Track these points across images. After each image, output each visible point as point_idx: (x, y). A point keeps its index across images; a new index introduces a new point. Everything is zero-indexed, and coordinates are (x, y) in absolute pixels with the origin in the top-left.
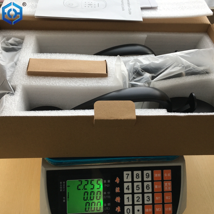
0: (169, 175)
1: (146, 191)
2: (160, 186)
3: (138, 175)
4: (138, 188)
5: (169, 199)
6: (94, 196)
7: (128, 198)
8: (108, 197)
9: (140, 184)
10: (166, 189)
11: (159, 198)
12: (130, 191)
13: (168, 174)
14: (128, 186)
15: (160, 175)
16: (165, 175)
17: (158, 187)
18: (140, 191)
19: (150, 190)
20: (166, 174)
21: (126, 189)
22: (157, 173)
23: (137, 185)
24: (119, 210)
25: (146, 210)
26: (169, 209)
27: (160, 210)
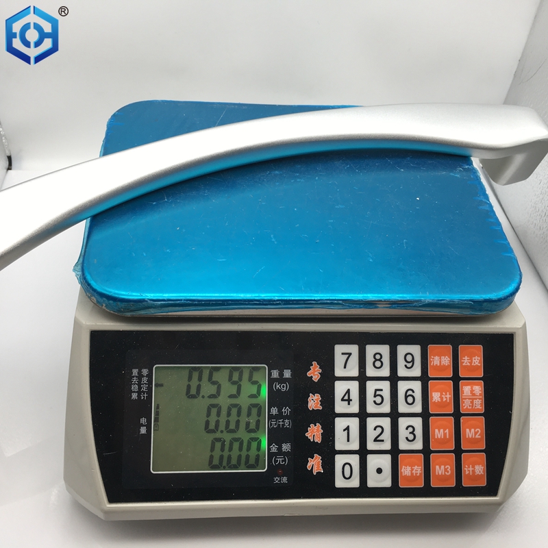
0: (478, 361)
1: (403, 408)
2: (449, 396)
3: (378, 357)
4: (378, 400)
5: (477, 436)
6: (240, 418)
7: (347, 429)
8: (284, 425)
9: (385, 386)
10: (465, 406)
11: (445, 434)
12: (355, 408)
13: (473, 359)
14: (348, 390)
15: (447, 361)
16: (465, 361)
17: (440, 396)
18: (386, 408)
19: (418, 408)
20: (466, 358)
21: (343, 400)
22: (440, 355)
23: (376, 390)
24: (318, 467)
25: (403, 471)
26: (476, 469)
27: (448, 472)
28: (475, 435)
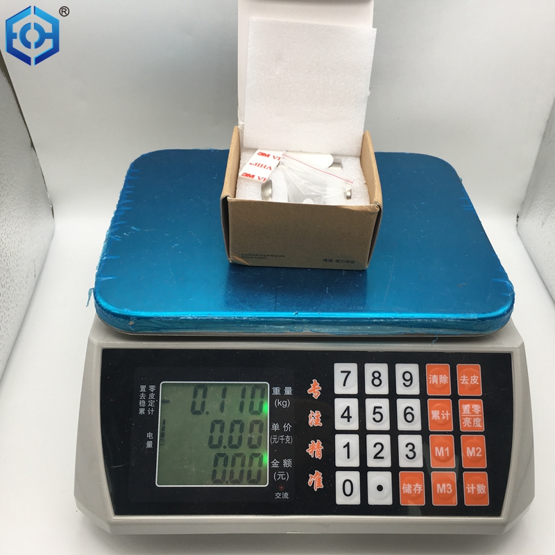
0: (476, 379)
1: (402, 426)
2: (448, 415)
3: (377, 375)
4: (378, 417)
5: (478, 455)
6: (242, 435)
7: (347, 445)
8: (284, 441)
9: (385, 403)
10: (465, 423)
11: (445, 452)
12: (354, 425)
13: (471, 378)
14: (348, 407)
15: (445, 379)
16: (463, 380)
17: (439, 414)
18: (386, 426)
19: (417, 426)
20: (464, 377)
21: (342, 417)
22: (438, 374)
23: (375, 408)
24: (319, 484)
25: (403, 488)
26: (478, 488)
27: (449, 490)
28: (476, 453)
